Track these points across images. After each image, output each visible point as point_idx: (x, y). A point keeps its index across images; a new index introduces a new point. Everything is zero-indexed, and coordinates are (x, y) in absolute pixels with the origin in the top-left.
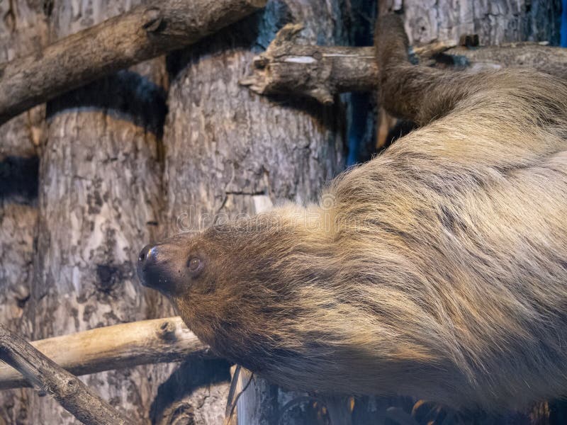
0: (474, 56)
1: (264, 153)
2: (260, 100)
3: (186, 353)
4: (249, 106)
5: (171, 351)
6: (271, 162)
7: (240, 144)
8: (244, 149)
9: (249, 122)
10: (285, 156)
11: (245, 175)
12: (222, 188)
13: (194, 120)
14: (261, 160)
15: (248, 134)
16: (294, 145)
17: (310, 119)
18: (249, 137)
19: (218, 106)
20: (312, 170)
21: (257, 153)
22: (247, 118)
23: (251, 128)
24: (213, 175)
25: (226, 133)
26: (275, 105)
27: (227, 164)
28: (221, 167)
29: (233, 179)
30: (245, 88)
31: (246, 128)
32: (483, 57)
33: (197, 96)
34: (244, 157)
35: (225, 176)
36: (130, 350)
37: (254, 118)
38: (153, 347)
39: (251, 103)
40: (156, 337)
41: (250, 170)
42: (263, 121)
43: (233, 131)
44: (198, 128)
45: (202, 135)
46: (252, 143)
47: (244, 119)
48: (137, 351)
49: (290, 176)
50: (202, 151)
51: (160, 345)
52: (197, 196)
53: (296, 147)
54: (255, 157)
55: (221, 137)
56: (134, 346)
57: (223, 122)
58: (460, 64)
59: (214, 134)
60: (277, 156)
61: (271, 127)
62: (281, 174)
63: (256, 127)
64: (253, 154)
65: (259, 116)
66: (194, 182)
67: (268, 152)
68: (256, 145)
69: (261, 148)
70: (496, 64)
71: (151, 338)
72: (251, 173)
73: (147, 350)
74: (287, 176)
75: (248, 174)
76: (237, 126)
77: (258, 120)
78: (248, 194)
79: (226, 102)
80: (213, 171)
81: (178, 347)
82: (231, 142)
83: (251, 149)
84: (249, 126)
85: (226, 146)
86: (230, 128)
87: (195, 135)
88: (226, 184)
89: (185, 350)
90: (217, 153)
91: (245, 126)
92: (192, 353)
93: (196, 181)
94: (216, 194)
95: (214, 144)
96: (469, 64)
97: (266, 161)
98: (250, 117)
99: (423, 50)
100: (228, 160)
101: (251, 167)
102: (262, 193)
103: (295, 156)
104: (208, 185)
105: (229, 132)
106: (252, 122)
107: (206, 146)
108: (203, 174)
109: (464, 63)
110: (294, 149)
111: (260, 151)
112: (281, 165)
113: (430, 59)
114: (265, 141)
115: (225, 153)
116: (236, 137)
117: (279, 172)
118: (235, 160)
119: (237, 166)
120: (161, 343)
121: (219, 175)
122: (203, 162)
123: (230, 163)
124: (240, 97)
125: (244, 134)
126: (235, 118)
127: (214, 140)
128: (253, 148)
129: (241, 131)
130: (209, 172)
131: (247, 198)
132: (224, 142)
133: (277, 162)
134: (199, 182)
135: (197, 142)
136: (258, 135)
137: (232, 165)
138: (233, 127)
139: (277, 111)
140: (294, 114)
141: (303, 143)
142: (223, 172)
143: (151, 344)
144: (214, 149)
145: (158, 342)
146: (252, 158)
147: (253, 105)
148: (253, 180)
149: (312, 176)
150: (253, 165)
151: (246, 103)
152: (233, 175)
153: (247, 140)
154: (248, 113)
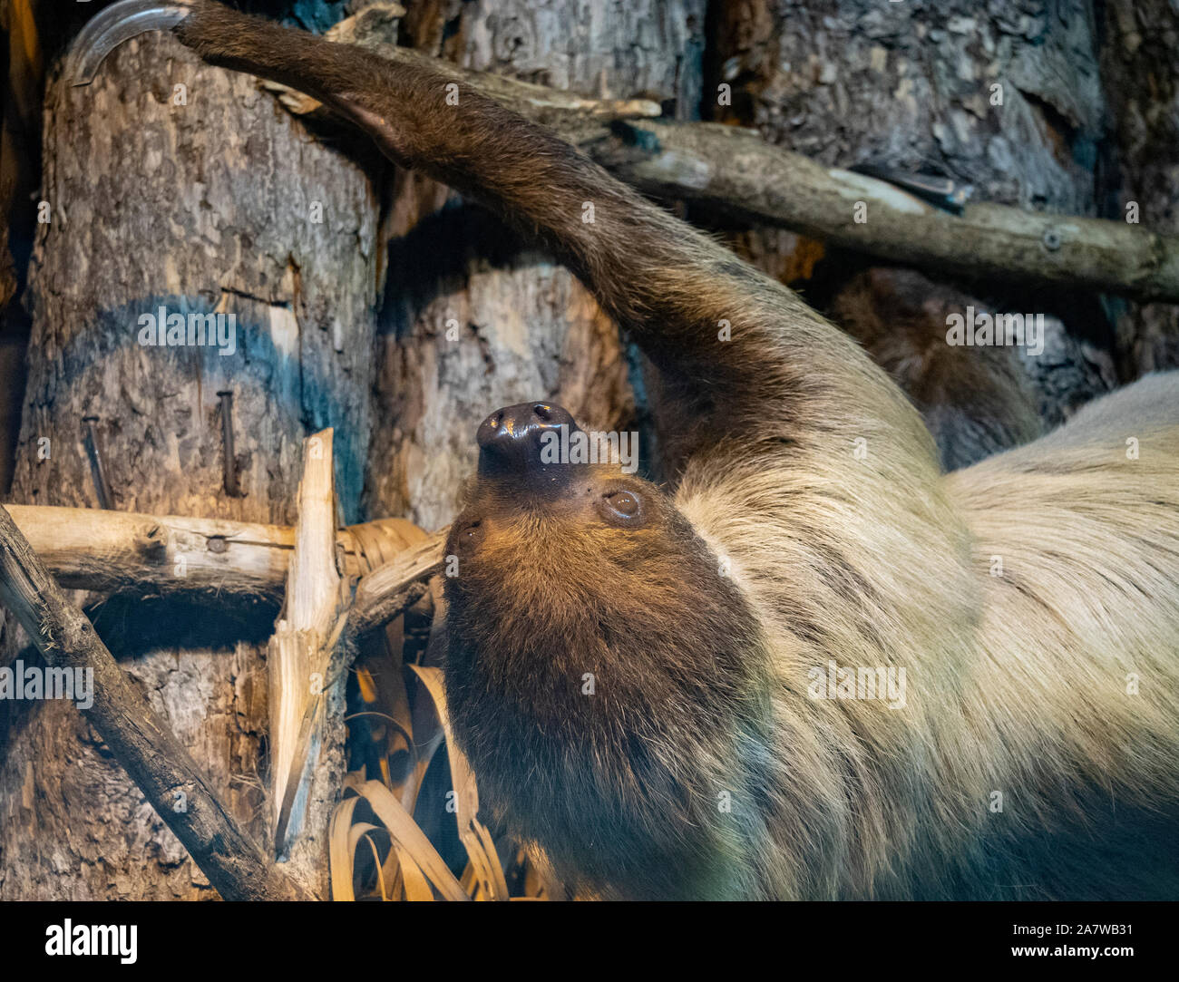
0: (669, 138)
1: (294, 228)
2: (291, 126)
3: (172, 587)
4: (272, 130)
5: (149, 579)
6: (305, 249)
7: (255, 200)
8: (261, 214)
9: (271, 163)
10: (326, 242)
11: (260, 264)
12: (215, 278)
13: (151, 127)
14: (289, 241)
15: (268, 184)
16: (341, 225)
17: (364, 179)
18: (270, 192)
19: (212, 116)
20: (357, 278)
21: (282, 226)
22: (268, 153)
23: (274, 176)
24: (198, 248)
25: (227, 173)
26: (315, 141)
27: (228, 233)
28: (215, 236)
29: (237, 264)
30: (268, 95)
31: (267, 173)
32: (683, 143)
33: (163, 83)
34: (262, 228)
35: (223, 256)
36: (78, 561)
37: (281, 158)
38: (120, 566)
39: (277, 127)
40: (133, 549)
41: (269, 255)
42: (295, 166)
43: (243, 172)
44: (161, 144)
45: (170, 161)
46: (276, 205)
47: (264, 155)
48: (90, 565)
49: (331, 282)
50: (171, 195)
51: (133, 564)
52: (157, 280)
53: (342, 230)
54: (280, 233)
55: (216, 177)
56: (88, 556)
57: (222, 149)
58: (645, 147)
59: (200, 169)
60: (313, 238)
61: (307, 181)
62: (317, 276)
63: (282, 175)
64: (276, 225)
65: (287, 155)
66: (151, 248)
67: (300, 228)
68: (281, 209)
69: (289, 218)
70: (702, 160)
71: (123, 548)
72: (271, 262)
73: (108, 568)
74: (326, 282)
75: (266, 264)
76: (250, 164)
77: (287, 163)
78: (262, 301)
79: (227, 113)
80: (196, 239)
81: (162, 575)
82: (238, 194)
83: (273, 216)
84: (272, 169)
85: (227, 198)
86: (235, 164)
87: (154, 159)
88: (224, 271)
89: (172, 582)
90: (205, 205)
91: (264, 168)
92: (183, 590)
93: (156, 248)
94: (201, 286)
95: (198, 187)
96: (658, 149)
97: (296, 244)
98: (274, 153)
99: (596, 107)
100: (230, 227)
101: (272, 251)
102: (283, 304)
103: (339, 247)
104: (184, 264)
105: (235, 172)
106: (276, 165)
107: (180, 185)
108: (173, 240)
109: (651, 145)
110: (339, 232)
111: (287, 223)
112: (319, 257)
113: (604, 126)
114: (297, 206)
115: (224, 211)
116: (248, 185)
117: (315, 272)
118: (244, 229)
119: (247, 242)
120: (139, 560)
121: (211, 252)
122: (176, 216)
123: (235, 233)
124: (257, 110)
125: (263, 183)
126: (247, 150)
127: (200, 179)
128: (277, 215)
129: (258, 177)
130: (186, 238)
131: (260, 308)
132: (224, 190)
133: (313, 252)
134: (163, 252)
135: (158, 172)
136: (286, 191)
137: (237, 238)
138: (243, 164)
139: (316, 152)
140: (341, 165)
141: (352, 224)
142: (218, 247)
143: (120, 558)
144: (199, 198)
145: (132, 557)
146: (274, 233)
147: (279, 132)
148: (270, 276)
149: (356, 289)
150: (275, 247)
151: (268, 123)
152: (238, 257)
153: (267, 197)
154: (270, 144)
